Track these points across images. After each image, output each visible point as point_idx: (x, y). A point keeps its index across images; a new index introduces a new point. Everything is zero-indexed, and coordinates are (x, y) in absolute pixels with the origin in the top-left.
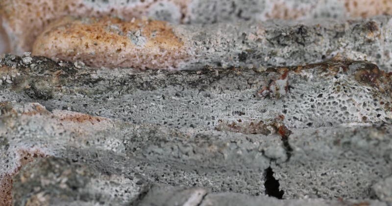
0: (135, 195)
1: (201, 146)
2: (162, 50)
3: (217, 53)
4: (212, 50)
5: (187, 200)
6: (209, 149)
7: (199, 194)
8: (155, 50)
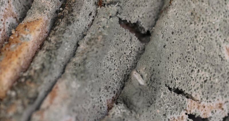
0: (124, 105)
1: (96, 43)
2: (39, 30)
3: (53, 8)
4: (51, 9)
5: (137, 80)
6: (99, 40)
7: (135, 74)
8: (37, 33)
